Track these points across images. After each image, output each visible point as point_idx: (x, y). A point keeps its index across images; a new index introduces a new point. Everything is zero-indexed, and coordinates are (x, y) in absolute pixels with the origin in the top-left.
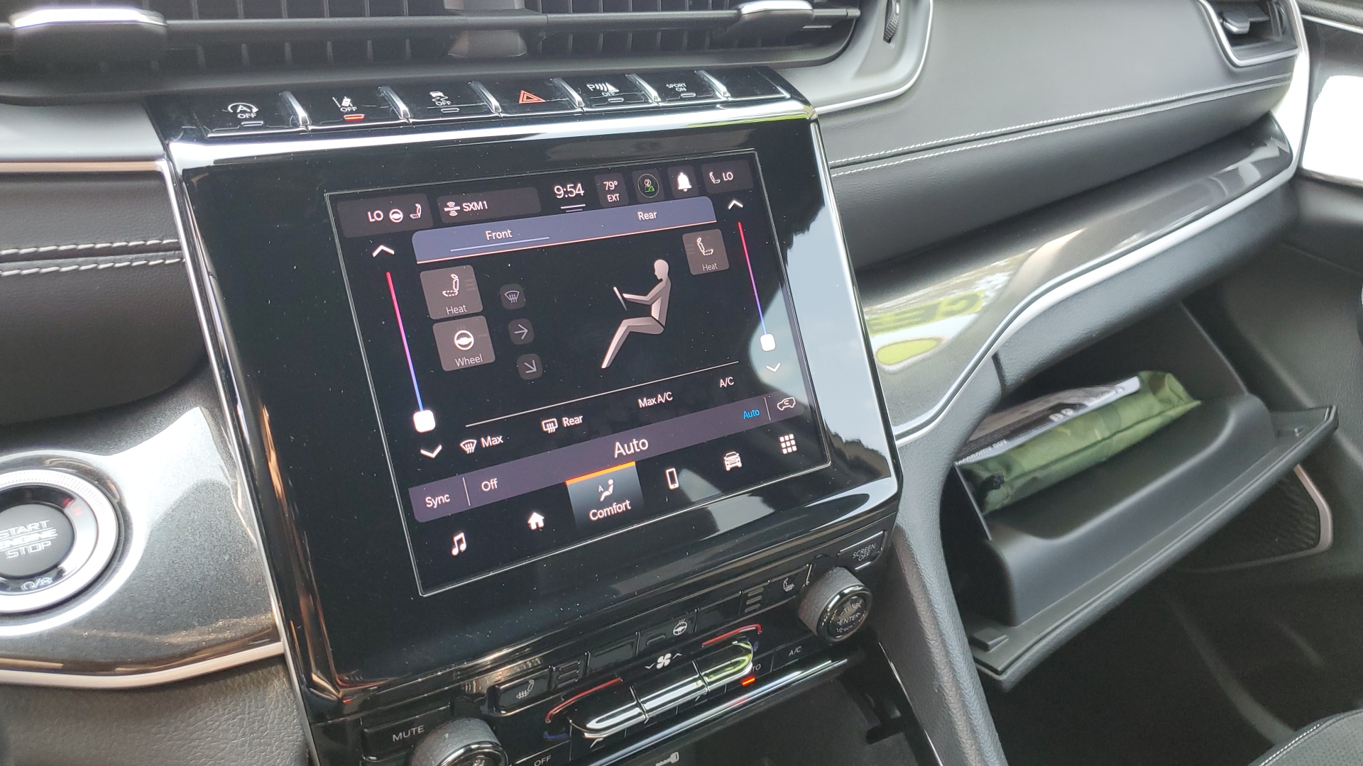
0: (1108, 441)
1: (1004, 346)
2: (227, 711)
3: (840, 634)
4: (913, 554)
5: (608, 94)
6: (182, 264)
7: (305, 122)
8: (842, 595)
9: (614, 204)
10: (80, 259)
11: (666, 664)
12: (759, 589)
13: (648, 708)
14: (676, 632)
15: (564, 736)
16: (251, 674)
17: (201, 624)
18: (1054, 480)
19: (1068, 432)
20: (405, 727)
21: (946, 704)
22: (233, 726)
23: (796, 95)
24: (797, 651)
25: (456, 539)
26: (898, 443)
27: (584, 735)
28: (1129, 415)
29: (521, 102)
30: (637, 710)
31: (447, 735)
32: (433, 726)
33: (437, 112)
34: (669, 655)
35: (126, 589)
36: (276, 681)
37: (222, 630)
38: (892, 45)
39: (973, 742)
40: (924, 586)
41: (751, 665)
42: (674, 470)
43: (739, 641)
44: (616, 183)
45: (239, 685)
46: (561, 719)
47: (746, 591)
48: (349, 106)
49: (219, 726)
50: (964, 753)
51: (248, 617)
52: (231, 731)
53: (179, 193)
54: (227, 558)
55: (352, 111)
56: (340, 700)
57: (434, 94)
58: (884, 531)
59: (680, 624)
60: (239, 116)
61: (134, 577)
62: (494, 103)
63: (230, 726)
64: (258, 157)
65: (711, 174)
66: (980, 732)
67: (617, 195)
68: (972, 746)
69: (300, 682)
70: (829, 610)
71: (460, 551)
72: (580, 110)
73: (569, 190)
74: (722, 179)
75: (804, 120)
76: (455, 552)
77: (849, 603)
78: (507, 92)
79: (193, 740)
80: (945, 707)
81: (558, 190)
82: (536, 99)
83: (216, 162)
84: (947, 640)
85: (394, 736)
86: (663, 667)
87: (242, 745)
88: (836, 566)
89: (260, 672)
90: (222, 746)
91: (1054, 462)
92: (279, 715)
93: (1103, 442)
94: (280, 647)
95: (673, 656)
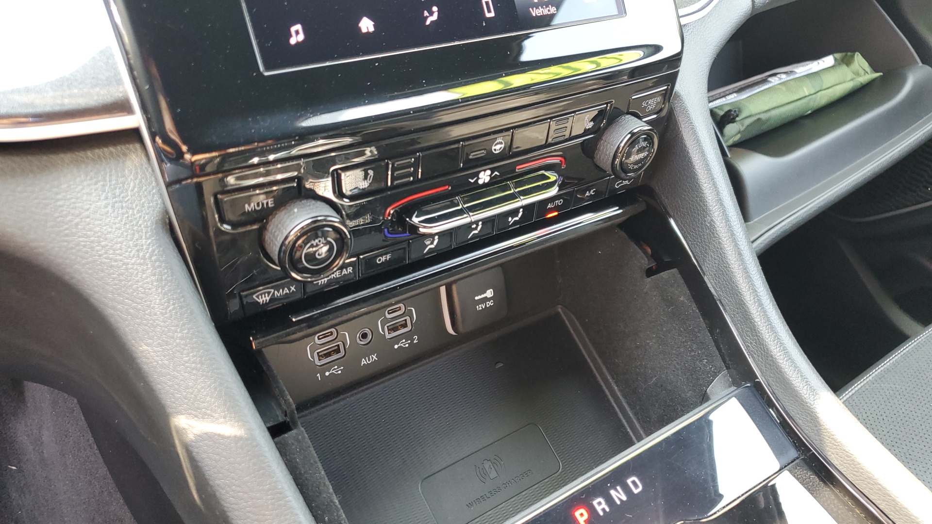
0: (814, 96)
2: (89, 178)
11: (486, 181)
14: (495, 150)
16: (110, 146)
19: (784, 88)
20: (256, 200)
21: (717, 234)
22: (95, 190)
24: (592, 192)
25: (293, 29)
28: (829, 79)
31: (296, 210)
32: (282, 201)
36: (134, 157)
41: (557, 185)
42: (489, 0)
45: (100, 159)
46: (398, 216)
49: (82, 189)
52: (94, 195)
58: (668, 87)
59: (496, 142)
63: (93, 191)
68: (740, 266)
70: (621, 147)
71: (298, 41)
76: (293, 41)
77: (638, 142)
79: (58, 200)
80: (716, 237)
84: (717, 182)
85: (247, 206)
87: (106, 207)
88: (624, 115)
89: (119, 148)
90: (86, 207)
91: (774, 108)
92: (138, 184)
93: (811, 97)
94: (136, 120)
95: (492, 174)
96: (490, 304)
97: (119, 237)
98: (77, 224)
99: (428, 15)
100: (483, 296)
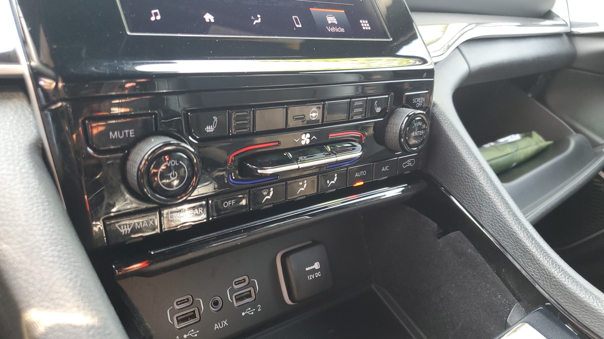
0: (515, 153)
11: (307, 143)
14: (312, 116)
19: (495, 149)
21: (486, 192)
24: (386, 168)
25: (153, 12)
42: (297, 17)
58: (428, 91)
71: (156, 19)
76: (153, 19)
77: (416, 121)
85: (110, 134)
95: (311, 137)
96: (318, 275)
99: (254, 19)
100: (312, 268)
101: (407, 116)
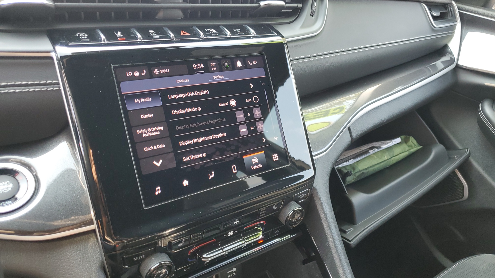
0: (389, 160)
1: (352, 124)
2: (74, 249)
3: (293, 225)
4: (319, 197)
5: (212, 32)
6: (60, 90)
7: (104, 40)
8: (294, 211)
9: (214, 71)
10: (23, 88)
11: (231, 235)
12: (265, 208)
13: (225, 250)
14: (235, 223)
15: (195, 260)
16: (83, 236)
17: (65, 218)
18: (370, 173)
19: (375, 156)
20: (138, 256)
22: (76, 255)
23: (279, 34)
24: (278, 231)
25: (157, 189)
26: (314, 158)
27: (202, 259)
28: (397, 151)
29: (181, 35)
30: (221, 251)
31: (153, 259)
32: (148, 255)
33: (151, 37)
34: (232, 232)
35: (38, 205)
36: (92, 239)
37: (73, 220)
38: (313, 17)
39: (340, 263)
40: (323, 209)
41: (262, 235)
42: (235, 166)
43: (258, 227)
44: (215, 64)
45: (79, 240)
46: (194, 254)
47: (260, 209)
48: (120, 35)
49: (72, 254)
50: (337, 267)
51: (82, 216)
53: (59, 64)
54: (75, 195)
55: (121, 36)
56: (115, 246)
57: (150, 31)
58: (309, 188)
59: (236, 220)
60: (81, 37)
61: (41, 201)
62: (172, 35)
63: (75, 255)
64: (87, 52)
65: (249, 61)
66: (343, 260)
67: (216, 68)
68: (340, 265)
69: (101, 239)
70: (289, 216)
71: (158, 193)
72: (202, 38)
73: (198, 66)
74: (253, 63)
75: (282, 43)
76: (157, 193)
77: (296, 214)
78: (176, 31)
79: (62, 260)
80: (330, 251)
81: (194, 66)
82: (187, 34)
83: (72, 53)
85: (134, 259)
86: (231, 236)
87: (80, 262)
88: (292, 201)
89: (86, 236)
90: (72, 262)
91: (370, 167)
92: (93, 251)
93: (388, 160)
94: (94, 226)
95: (234, 232)
96: (234, 274)
97: (84, 274)
98: (68, 269)
99: (210, 175)
100: (231, 271)
101: (293, 210)
